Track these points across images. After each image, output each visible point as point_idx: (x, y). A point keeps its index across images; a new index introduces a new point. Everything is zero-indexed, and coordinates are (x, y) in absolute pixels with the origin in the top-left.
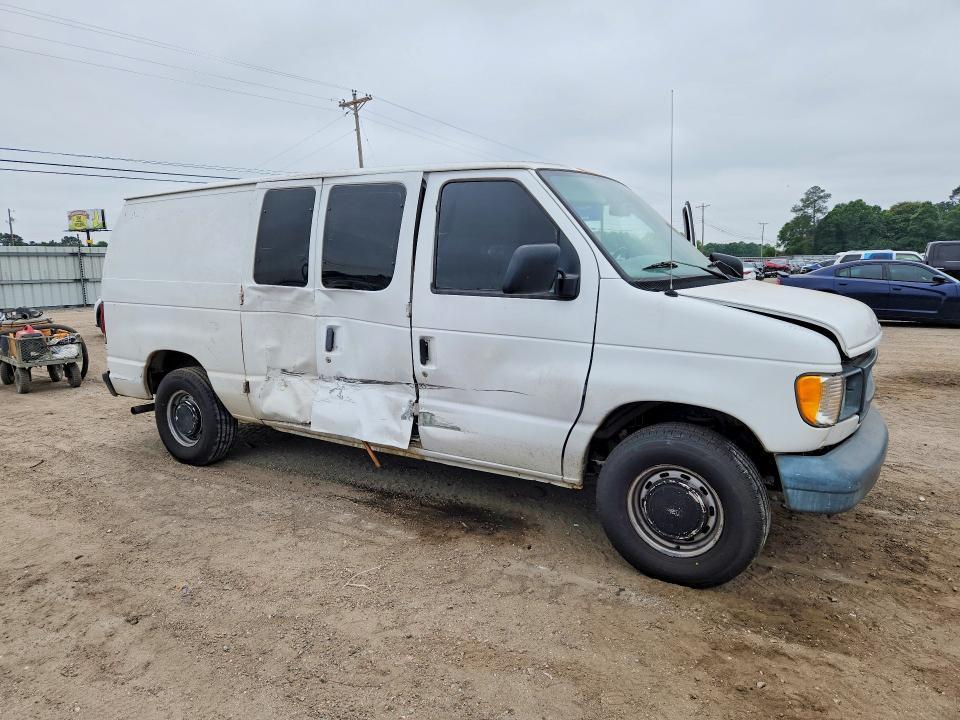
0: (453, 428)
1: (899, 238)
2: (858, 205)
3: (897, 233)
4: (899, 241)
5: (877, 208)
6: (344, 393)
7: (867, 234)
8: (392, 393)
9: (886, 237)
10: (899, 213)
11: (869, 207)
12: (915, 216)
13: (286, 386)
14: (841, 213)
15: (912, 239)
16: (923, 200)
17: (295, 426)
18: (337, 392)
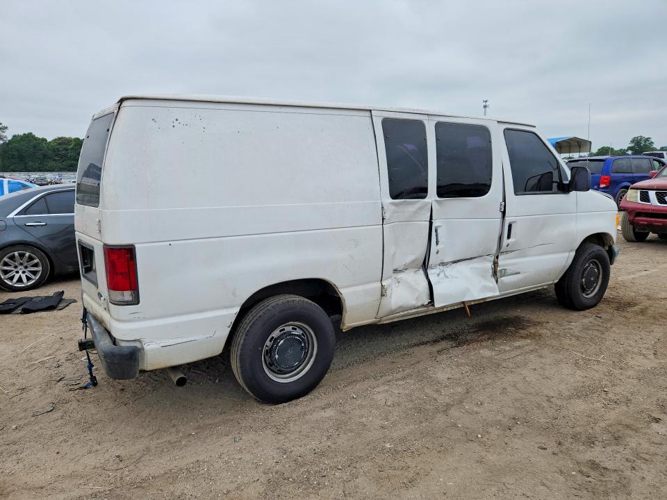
0: (516, 273)
1: (63, 162)
2: (29, 137)
3: (62, 158)
4: (64, 163)
5: (44, 140)
6: (447, 274)
7: (41, 157)
8: (475, 264)
9: (55, 160)
10: (60, 144)
11: (38, 139)
12: (71, 146)
13: (399, 282)
14: (19, 142)
15: (73, 162)
16: (73, 137)
17: (410, 311)
18: (442, 275)
